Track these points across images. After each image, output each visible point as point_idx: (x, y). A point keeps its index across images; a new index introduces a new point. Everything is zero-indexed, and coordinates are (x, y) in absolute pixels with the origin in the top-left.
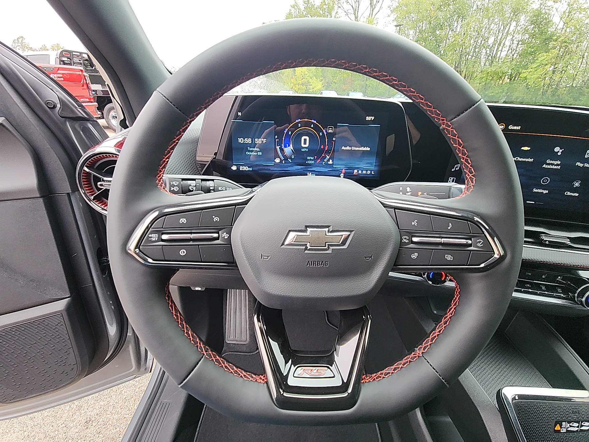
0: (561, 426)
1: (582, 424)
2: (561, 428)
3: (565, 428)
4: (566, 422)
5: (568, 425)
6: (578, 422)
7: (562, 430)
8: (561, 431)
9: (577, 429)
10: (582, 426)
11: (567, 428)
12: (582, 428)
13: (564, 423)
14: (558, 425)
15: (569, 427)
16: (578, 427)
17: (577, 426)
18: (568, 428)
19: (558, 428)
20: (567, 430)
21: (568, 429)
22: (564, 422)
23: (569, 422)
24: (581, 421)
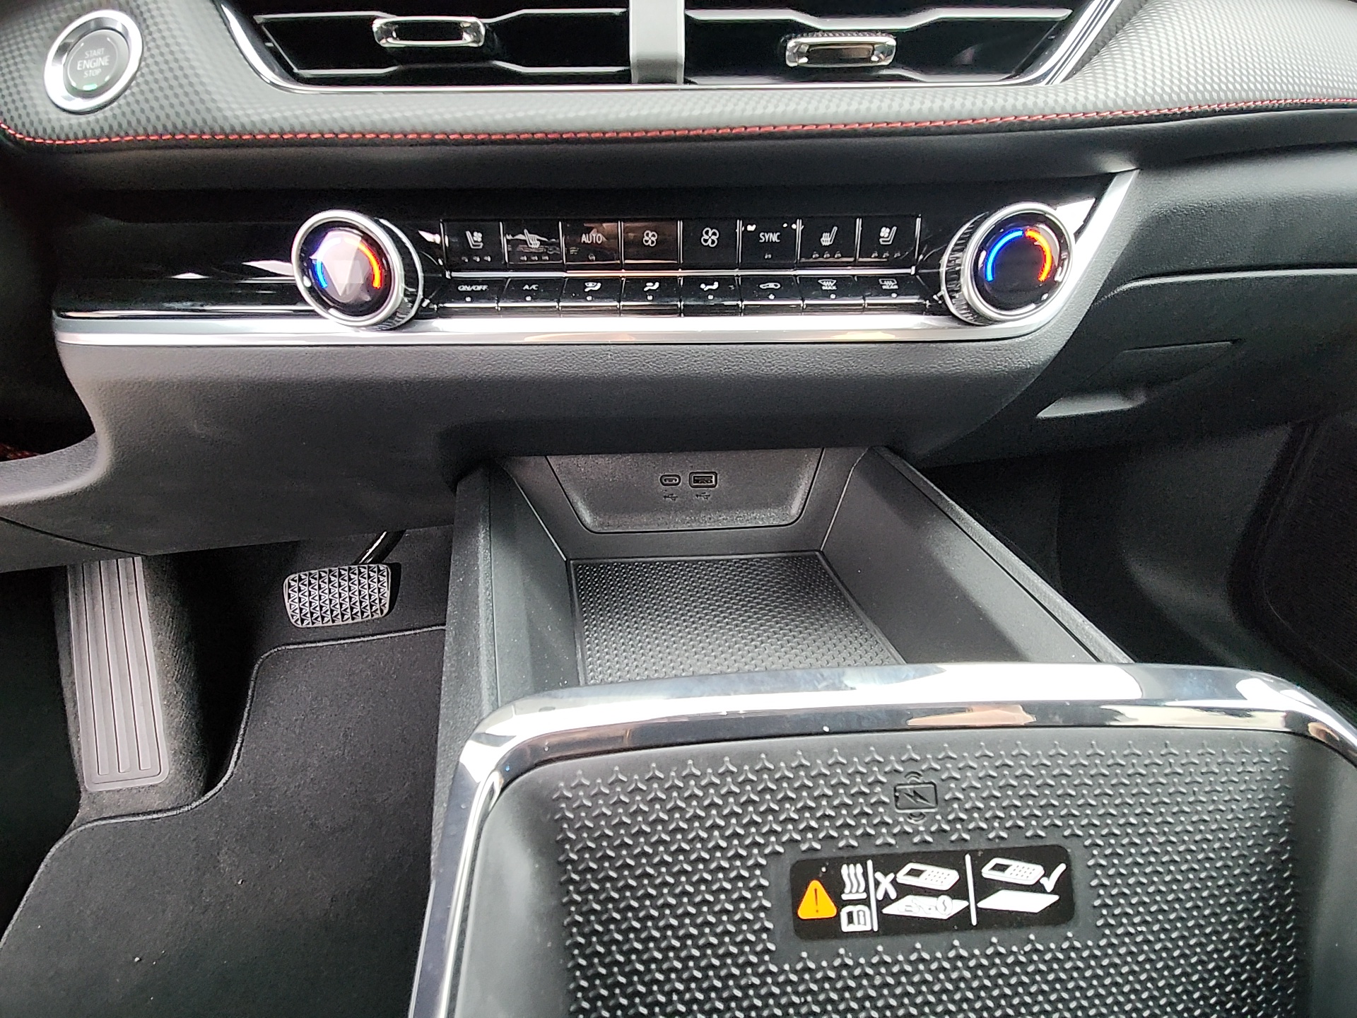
0: (835, 888)
1: (987, 872)
2: (840, 904)
3: (866, 902)
4: (862, 861)
5: (886, 882)
6: (949, 859)
7: (850, 915)
8: (846, 927)
9: (959, 905)
10: (984, 888)
11: (882, 904)
12: (990, 903)
13: (851, 874)
14: (815, 884)
15: (893, 895)
16: (958, 891)
17: (946, 887)
18: (887, 900)
19: (816, 904)
20: (883, 918)
21: (888, 910)
22: (852, 860)
23: (889, 863)
24: (973, 853)
